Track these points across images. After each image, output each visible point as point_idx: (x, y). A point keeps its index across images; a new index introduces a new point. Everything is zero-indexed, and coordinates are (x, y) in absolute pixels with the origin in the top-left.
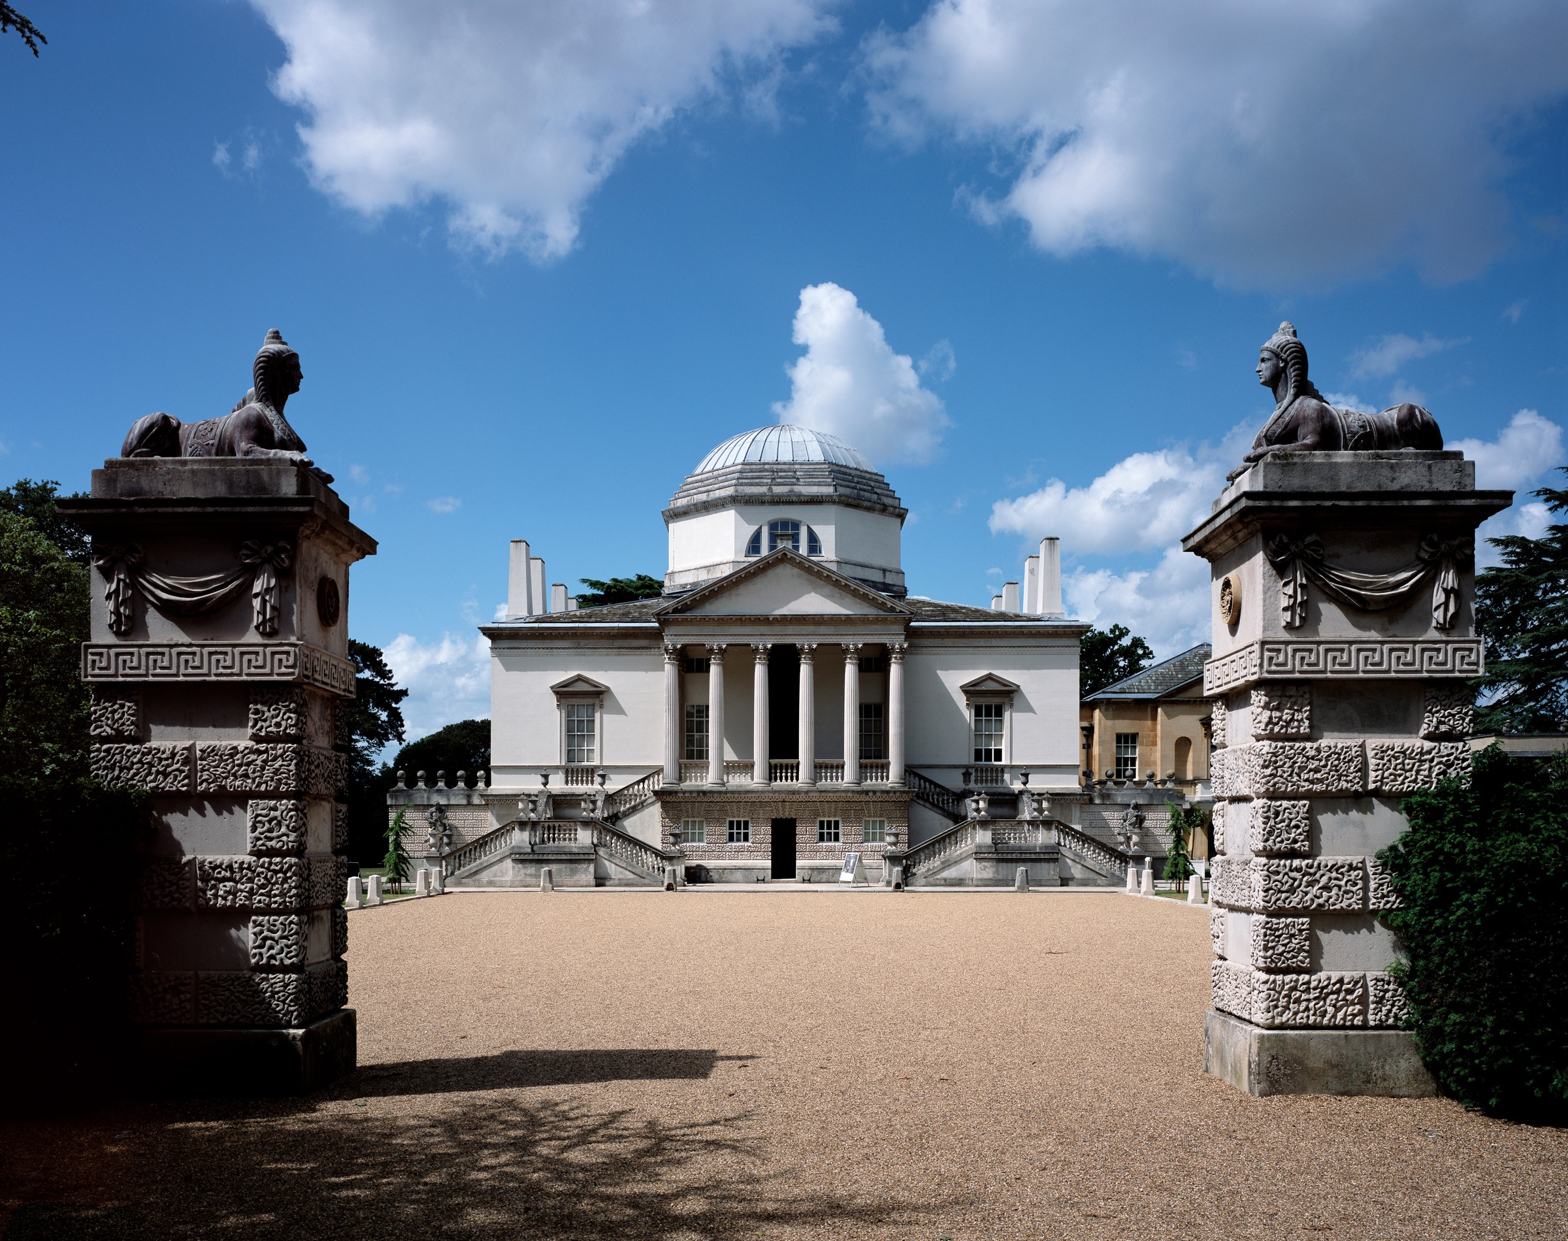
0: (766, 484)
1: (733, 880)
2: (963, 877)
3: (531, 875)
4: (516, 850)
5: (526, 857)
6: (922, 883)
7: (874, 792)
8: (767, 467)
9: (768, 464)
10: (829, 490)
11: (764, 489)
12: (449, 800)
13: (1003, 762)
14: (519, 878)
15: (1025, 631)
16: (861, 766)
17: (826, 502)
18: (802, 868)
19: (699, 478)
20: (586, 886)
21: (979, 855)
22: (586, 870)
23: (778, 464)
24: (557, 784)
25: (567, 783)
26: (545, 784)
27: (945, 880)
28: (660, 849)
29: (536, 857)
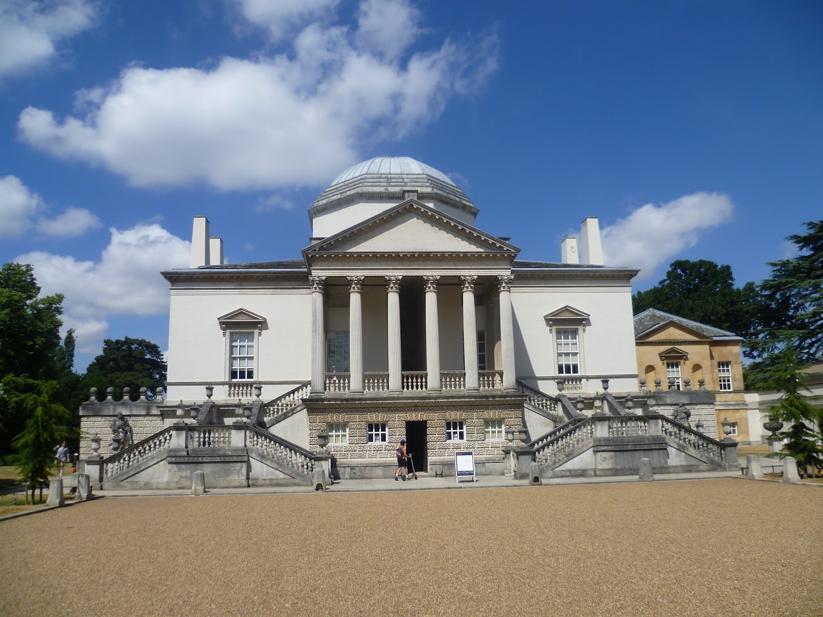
0: (384, 186)
1: (374, 475)
2: (585, 468)
3: (186, 477)
4: (172, 454)
5: (182, 460)
6: (550, 475)
7: (494, 397)
8: (383, 176)
9: (384, 174)
10: (429, 190)
11: (381, 189)
12: (131, 411)
13: (579, 374)
14: (176, 480)
15: (591, 274)
16: (480, 375)
17: (426, 197)
18: (434, 464)
19: (335, 187)
20: (238, 487)
21: (599, 446)
22: (239, 471)
23: (392, 174)
24: (221, 396)
25: (230, 395)
26: (209, 396)
27: (570, 471)
28: (308, 449)
29: (191, 460)
